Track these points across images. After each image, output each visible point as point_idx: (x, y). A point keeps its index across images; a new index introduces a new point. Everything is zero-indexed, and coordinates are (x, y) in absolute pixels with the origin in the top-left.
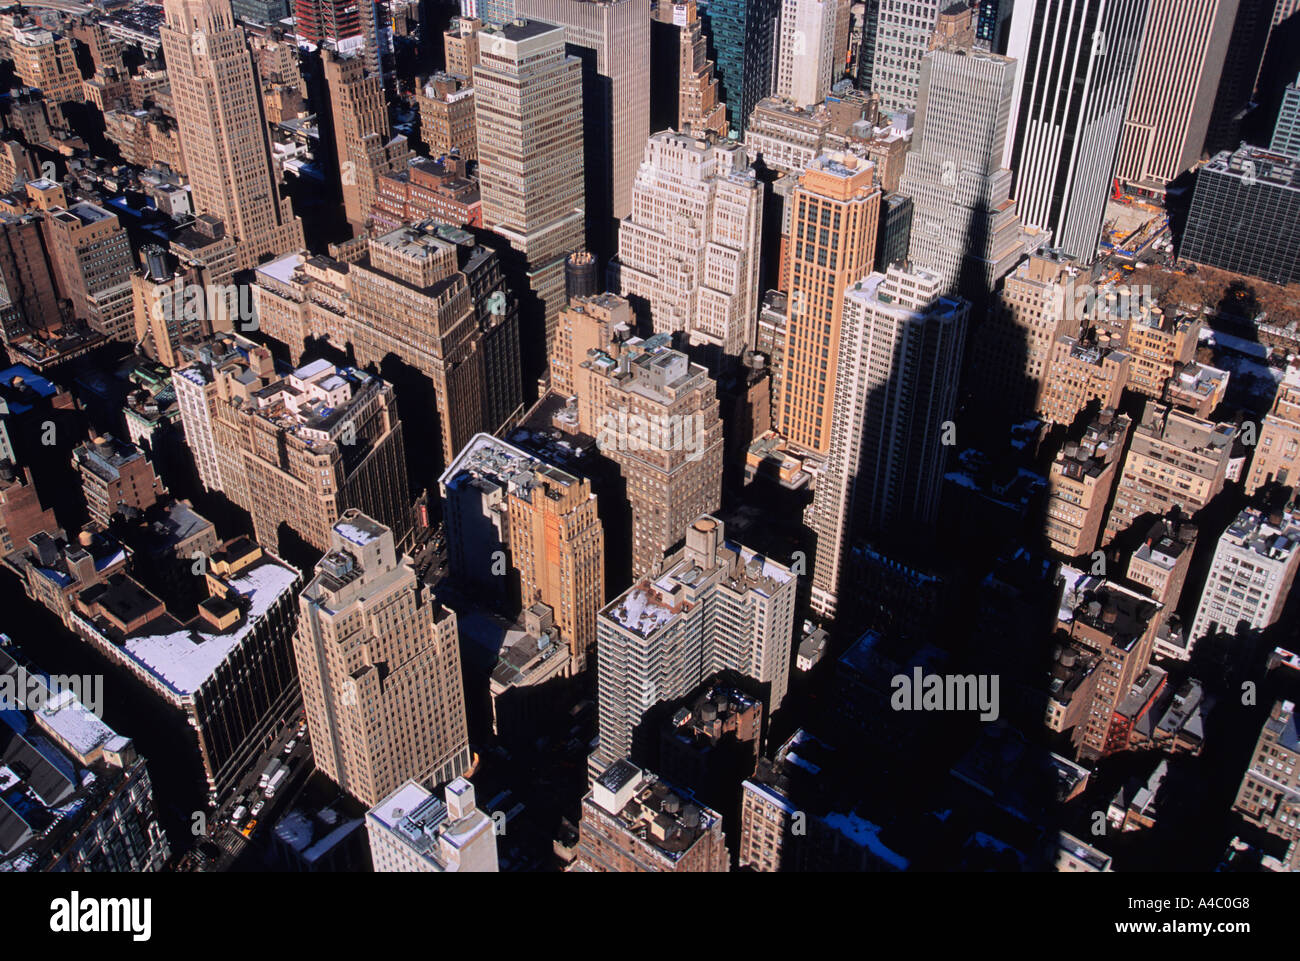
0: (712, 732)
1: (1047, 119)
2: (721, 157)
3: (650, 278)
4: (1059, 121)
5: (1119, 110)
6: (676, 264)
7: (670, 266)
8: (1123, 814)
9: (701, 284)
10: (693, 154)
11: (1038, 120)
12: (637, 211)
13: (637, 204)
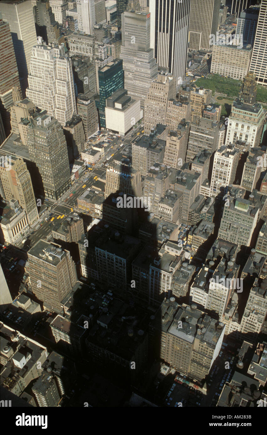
0: (67, 229)
1: (164, 31)
2: (56, 51)
3: (40, 93)
4: (167, 32)
5: (186, 27)
6: (47, 87)
7: (45, 88)
8: (192, 236)
9: (56, 93)
10: (47, 51)
11: (161, 32)
12: (32, 72)
13: (32, 69)
